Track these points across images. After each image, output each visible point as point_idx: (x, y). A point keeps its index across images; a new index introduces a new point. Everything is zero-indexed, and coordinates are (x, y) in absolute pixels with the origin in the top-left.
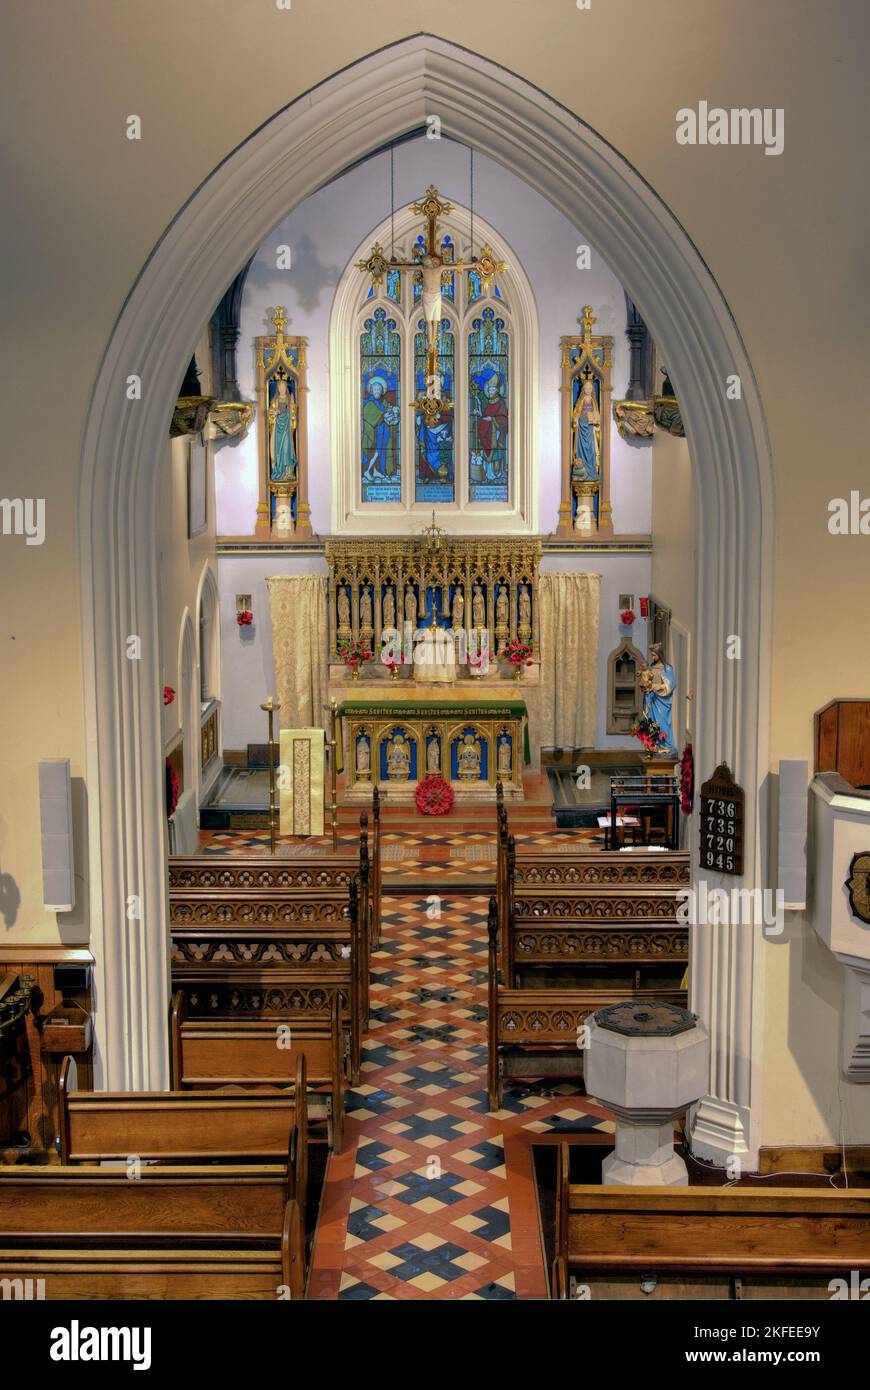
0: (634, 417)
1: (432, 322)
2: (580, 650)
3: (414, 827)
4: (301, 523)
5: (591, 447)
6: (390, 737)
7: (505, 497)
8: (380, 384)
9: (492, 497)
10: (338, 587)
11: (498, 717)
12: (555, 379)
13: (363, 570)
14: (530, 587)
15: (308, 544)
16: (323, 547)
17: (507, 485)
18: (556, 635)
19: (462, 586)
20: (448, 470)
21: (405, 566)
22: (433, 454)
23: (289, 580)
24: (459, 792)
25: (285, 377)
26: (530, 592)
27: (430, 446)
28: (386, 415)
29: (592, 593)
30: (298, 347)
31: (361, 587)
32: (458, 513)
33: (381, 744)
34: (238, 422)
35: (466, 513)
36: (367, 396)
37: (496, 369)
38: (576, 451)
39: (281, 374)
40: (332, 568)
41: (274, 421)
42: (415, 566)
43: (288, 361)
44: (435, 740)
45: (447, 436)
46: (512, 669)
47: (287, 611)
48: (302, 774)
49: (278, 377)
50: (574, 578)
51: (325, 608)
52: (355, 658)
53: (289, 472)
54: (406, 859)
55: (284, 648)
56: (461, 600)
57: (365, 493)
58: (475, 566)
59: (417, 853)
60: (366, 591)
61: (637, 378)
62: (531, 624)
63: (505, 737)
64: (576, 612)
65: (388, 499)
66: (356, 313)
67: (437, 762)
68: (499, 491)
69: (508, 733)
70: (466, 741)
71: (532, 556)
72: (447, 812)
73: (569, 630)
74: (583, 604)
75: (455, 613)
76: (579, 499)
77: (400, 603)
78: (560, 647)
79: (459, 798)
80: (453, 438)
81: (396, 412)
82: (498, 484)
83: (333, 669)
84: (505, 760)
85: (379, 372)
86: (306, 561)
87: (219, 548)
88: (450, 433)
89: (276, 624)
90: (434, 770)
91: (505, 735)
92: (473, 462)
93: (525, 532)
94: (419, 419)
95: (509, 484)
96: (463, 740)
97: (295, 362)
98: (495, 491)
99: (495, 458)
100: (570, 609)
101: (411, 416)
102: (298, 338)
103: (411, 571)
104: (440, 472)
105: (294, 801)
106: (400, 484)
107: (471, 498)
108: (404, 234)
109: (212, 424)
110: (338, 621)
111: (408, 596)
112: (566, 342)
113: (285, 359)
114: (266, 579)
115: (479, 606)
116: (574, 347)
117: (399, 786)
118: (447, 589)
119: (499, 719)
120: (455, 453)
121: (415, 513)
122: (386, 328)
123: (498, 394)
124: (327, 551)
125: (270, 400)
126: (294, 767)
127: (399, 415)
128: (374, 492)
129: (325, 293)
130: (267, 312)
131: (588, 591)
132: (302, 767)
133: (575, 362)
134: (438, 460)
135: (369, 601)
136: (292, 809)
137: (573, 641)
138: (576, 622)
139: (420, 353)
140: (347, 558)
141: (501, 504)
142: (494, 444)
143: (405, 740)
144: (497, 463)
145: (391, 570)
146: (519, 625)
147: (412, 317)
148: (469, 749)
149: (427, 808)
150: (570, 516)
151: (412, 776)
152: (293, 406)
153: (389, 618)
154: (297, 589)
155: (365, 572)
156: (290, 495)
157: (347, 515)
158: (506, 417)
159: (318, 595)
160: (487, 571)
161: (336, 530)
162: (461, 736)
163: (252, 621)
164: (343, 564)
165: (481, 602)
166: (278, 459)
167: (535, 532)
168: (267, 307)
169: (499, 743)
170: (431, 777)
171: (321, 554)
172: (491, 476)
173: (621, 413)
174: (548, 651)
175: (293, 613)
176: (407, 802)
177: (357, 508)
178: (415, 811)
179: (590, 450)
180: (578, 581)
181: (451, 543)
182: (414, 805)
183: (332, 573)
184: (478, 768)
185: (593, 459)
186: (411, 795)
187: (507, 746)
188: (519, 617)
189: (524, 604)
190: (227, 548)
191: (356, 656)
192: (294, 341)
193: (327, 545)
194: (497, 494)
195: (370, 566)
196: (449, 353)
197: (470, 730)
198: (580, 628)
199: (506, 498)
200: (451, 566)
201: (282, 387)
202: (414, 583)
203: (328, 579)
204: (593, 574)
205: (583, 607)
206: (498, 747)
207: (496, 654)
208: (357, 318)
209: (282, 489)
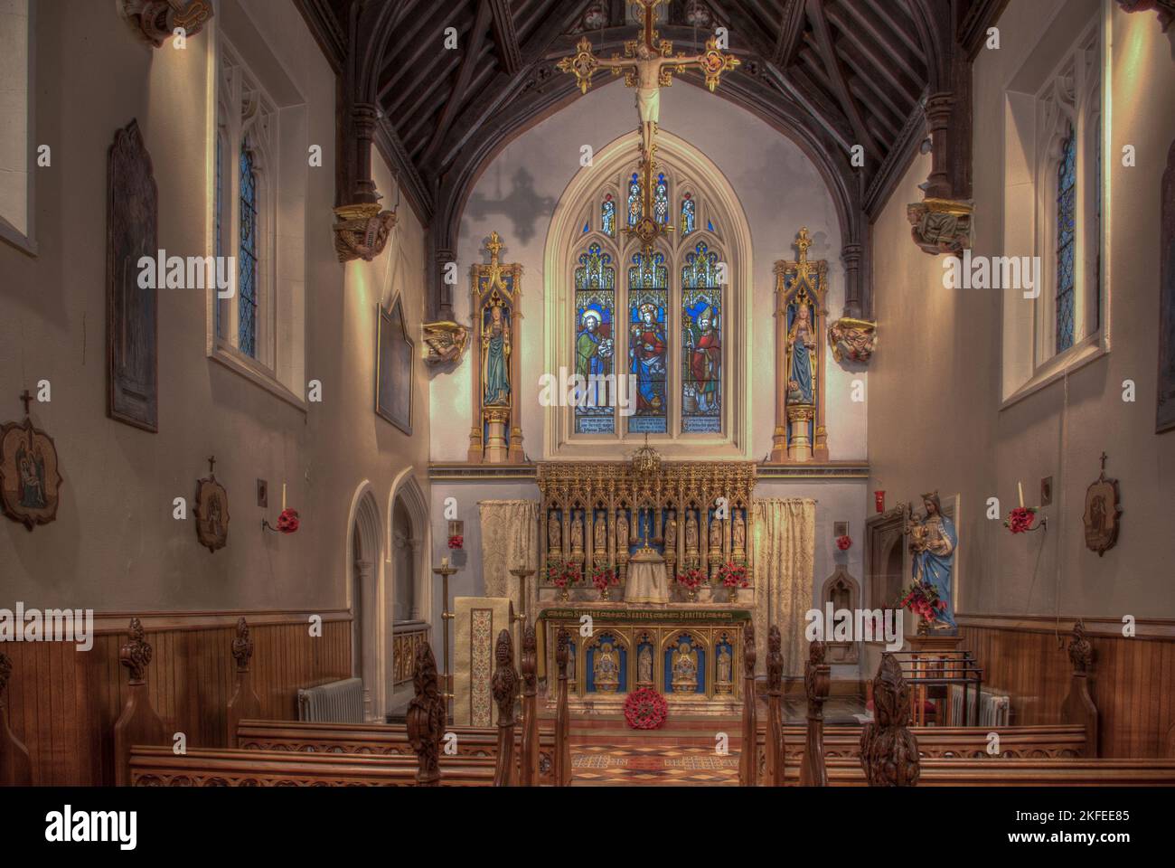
0: (852, 334)
1: (649, 123)
2: (794, 576)
3: (623, 740)
4: (513, 446)
5: (806, 370)
6: (598, 644)
7: (717, 428)
8: (594, 317)
9: (704, 428)
10: (550, 511)
11: (717, 621)
12: (769, 305)
13: (575, 493)
14: (744, 510)
15: (519, 470)
16: (535, 472)
17: (719, 415)
18: (769, 563)
19: (675, 510)
20: (661, 402)
21: (617, 489)
22: (646, 386)
23: (501, 505)
24: (673, 705)
25: (500, 303)
26: (744, 517)
27: (643, 378)
28: (600, 347)
29: (807, 518)
30: (512, 274)
31: (572, 511)
32: (670, 442)
33: (588, 652)
34: (451, 343)
35: (678, 442)
36: (581, 329)
37: (709, 300)
38: (791, 374)
39: (496, 300)
40: (543, 490)
41: (488, 346)
42: (627, 489)
43: (503, 285)
44: (647, 648)
45: (661, 368)
46: (725, 594)
47: (498, 536)
48: (481, 652)
49: (492, 303)
50: (789, 504)
51: (536, 533)
52: (565, 578)
53: (502, 396)
54: (611, 767)
55: (495, 574)
56: (674, 524)
57: (579, 423)
58: (689, 489)
59: (626, 762)
60: (577, 514)
61: (854, 296)
62: (745, 549)
63: (725, 645)
64: (791, 538)
65: (601, 430)
66: (571, 246)
67: (649, 672)
68: (711, 423)
69: (727, 640)
70: (681, 649)
71: (747, 480)
72: (659, 726)
73: (784, 557)
74: (797, 529)
75: (667, 537)
76: (794, 424)
77: (612, 526)
78: (775, 572)
79: (674, 711)
80: (666, 370)
81: (609, 344)
82: (711, 416)
83: (543, 592)
84: (724, 670)
85: (593, 306)
86: (518, 487)
87: (432, 472)
88: (663, 366)
89: (487, 548)
90: (646, 681)
91: (725, 643)
92: (686, 393)
93: (739, 458)
94: (632, 351)
95: (722, 414)
96: (678, 648)
97: (509, 288)
98: (707, 423)
99: (707, 390)
100: (785, 535)
101: (624, 348)
102: (513, 265)
103: (624, 494)
104: (653, 403)
105: (471, 688)
106: (613, 416)
107: (684, 430)
108: (619, 169)
109: (424, 344)
110: (549, 545)
111: (620, 519)
112: (780, 267)
113: (500, 283)
114: (478, 503)
115: (693, 530)
116: (788, 272)
117: (606, 697)
118: (659, 512)
119: (718, 624)
120: (667, 385)
121: (628, 442)
122: (600, 263)
123: (710, 325)
124: (539, 475)
125: (485, 327)
126: (472, 644)
127: (612, 347)
128: (587, 423)
129: (540, 222)
130: (483, 242)
131: (803, 517)
132: (482, 644)
133: (789, 285)
134: (651, 391)
135: (580, 525)
136: (468, 697)
137: (787, 568)
138: (791, 550)
139: (634, 287)
140: (558, 481)
141: (714, 434)
142: (707, 375)
143: (614, 647)
144: (710, 395)
145: (603, 493)
146: (732, 550)
147: (627, 249)
148: (685, 658)
149: (639, 721)
150: (784, 440)
151: (620, 688)
152: (506, 329)
153: (600, 541)
154: (508, 516)
155: (577, 494)
156: (503, 421)
157: (560, 445)
158: (719, 348)
159: (529, 520)
160: (700, 494)
161: (548, 456)
162: (677, 644)
163: (463, 544)
164: (554, 486)
165: (694, 526)
166: (491, 382)
167: (749, 457)
168: (484, 237)
169: (718, 653)
170: (642, 689)
171: (533, 480)
172: (703, 407)
173: (838, 333)
174: (761, 578)
175: (504, 539)
176: (615, 715)
177: (569, 437)
178: (624, 725)
179: (806, 372)
180: (793, 506)
181: (664, 468)
182: (623, 718)
183: (543, 496)
184: (694, 679)
185: (809, 383)
186: (619, 707)
187: (727, 655)
188: (733, 543)
189: (739, 529)
190: (440, 473)
191: (565, 575)
192: (509, 268)
193: (539, 468)
194: (709, 425)
195: (581, 489)
196: (662, 286)
197: (685, 637)
198: (795, 554)
199: (720, 429)
200: (664, 489)
201: (497, 312)
202: (627, 506)
203: (540, 505)
204: (808, 500)
205: (798, 534)
206: (717, 657)
207: (709, 578)
208: (572, 250)
209: (495, 413)
